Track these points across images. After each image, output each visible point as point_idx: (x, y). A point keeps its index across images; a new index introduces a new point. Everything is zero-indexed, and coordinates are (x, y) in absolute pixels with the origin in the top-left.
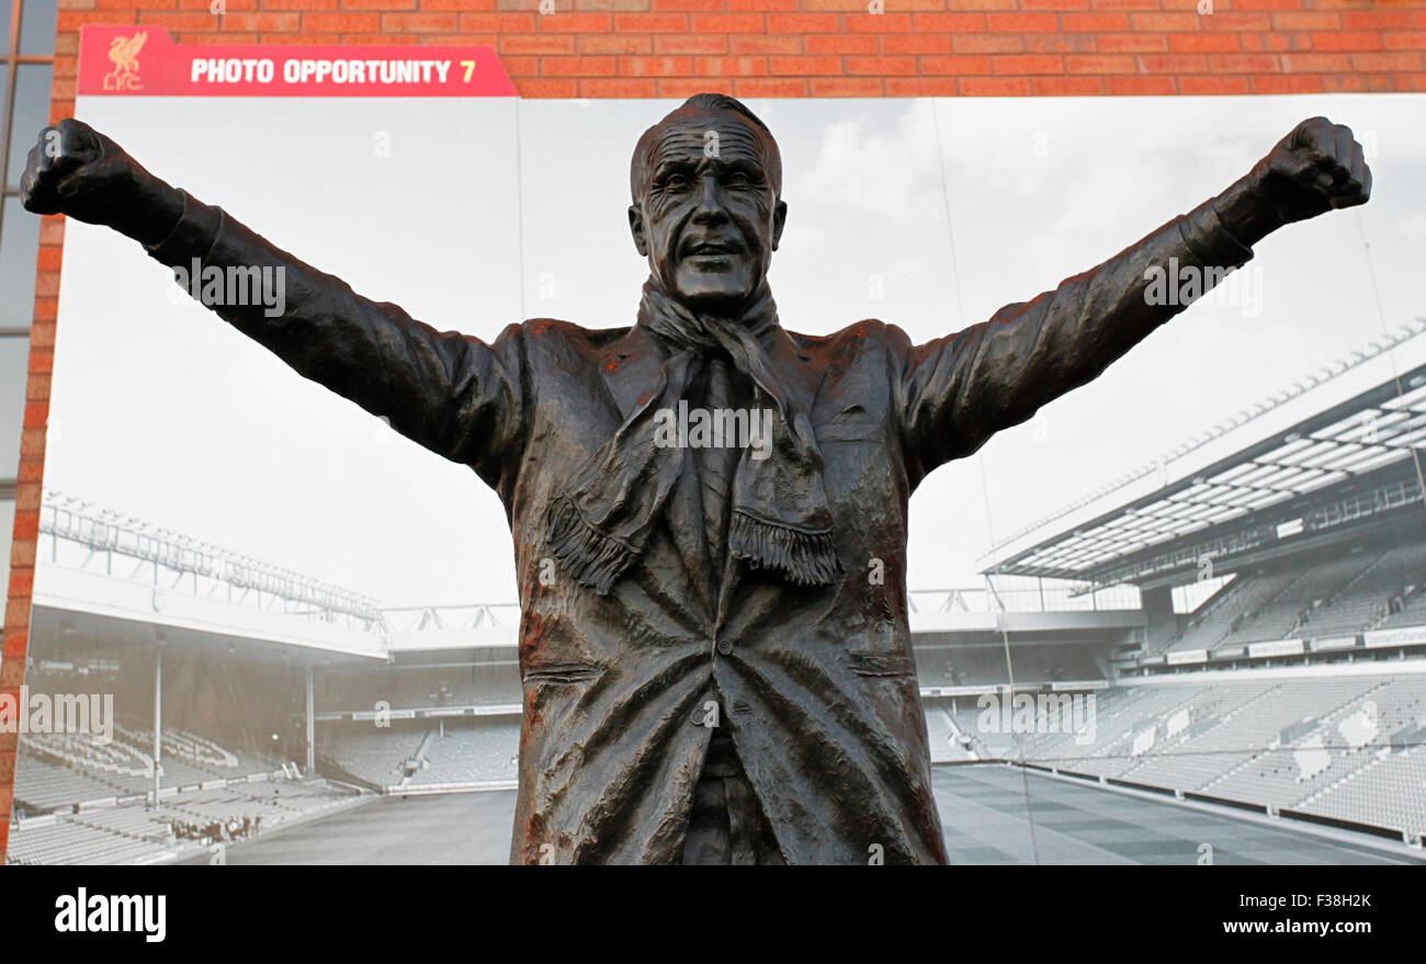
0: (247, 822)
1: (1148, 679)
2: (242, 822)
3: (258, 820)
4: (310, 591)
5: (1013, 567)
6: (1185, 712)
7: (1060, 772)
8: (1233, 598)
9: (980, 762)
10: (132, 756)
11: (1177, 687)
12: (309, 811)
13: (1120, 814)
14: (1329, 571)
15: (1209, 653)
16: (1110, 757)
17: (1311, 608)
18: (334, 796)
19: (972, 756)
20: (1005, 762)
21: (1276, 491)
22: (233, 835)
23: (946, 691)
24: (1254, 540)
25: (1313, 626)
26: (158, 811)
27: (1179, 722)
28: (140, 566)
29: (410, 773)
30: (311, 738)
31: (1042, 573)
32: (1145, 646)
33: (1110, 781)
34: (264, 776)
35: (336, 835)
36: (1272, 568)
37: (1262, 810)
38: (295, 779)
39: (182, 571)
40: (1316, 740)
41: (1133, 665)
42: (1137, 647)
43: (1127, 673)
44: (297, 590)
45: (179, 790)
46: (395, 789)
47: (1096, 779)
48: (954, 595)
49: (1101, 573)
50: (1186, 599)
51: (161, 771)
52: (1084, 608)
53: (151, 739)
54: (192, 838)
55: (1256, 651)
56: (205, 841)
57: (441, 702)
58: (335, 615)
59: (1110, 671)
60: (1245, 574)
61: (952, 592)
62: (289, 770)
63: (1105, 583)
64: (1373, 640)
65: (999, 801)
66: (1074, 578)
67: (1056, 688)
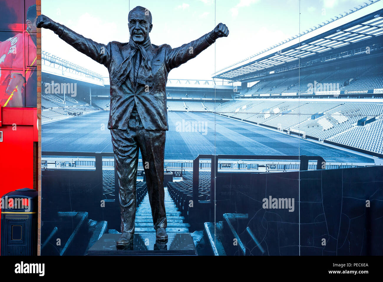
0: (80, 113)
1: (240, 99)
2: (79, 113)
3: (82, 113)
4: (90, 73)
5: (219, 77)
6: (246, 105)
7: (221, 115)
8: (259, 85)
9: (208, 112)
10: (61, 100)
11: (245, 101)
12: (91, 112)
14: (278, 81)
15: (252, 95)
16: (231, 113)
17: (273, 88)
18: (95, 110)
19: (206, 111)
20: (212, 112)
21: (271, 65)
22: (78, 115)
23: (203, 99)
24: (265, 74)
25: (273, 91)
26: (65, 110)
27: (244, 107)
28: (60, 66)
29: (108, 107)
30: (91, 99)
31: (224, 78)
32: (241, 93)
33: (230, 117)
34: (83, 105)
35: (95, 116)
36: (267, 80)
37: (256, 123)
38: (88, 106)
39: (67, 68)
41: (238, 96)
42: (239, 93)
43: (236, 98)
44: (87, 73)
45: (69, 107)
46: (105, 109)
47: (228, 116)
48: (207, 82)
50: (250, 85)
51: (65, 103)
52: (230, 85)
53: (64, 98)
54: (71, 115)
55: (261, 95)
56: (73, 115)
58: (94, 78)
59: (233, 97)
60: (262, 81)
61: (206, 81)
62: (87, 105)
63: (235, 81)
64: (283, 94)
65: (210, 119)
66: (230, 80)
67: (223, 99)
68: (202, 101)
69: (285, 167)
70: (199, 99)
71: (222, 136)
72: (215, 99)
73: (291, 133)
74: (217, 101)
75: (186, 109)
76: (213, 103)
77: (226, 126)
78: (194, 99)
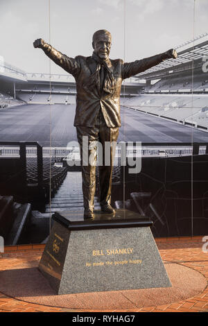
1: (145, 95)
3: (7, 105)
7: (129, 108)
8: (160, 83)
11: (149, 96)
15: (155, 91)
16: (137, 106)
17: (172, 85)
18: (19, 103)
21: (170, 65)
24: (165, 73)
25: (171, 88)
27: (149, 101)
29: (31, 100)
30: (15, 93)
33: (137, 110)
36: (167, 78)
37: (158, 116)
40: (168, 106)
41: (143, 92)
46: (29, 103)
50: (153, 82)
52: (137, 83)
55: (162, 91)
57: (35, 89)
59: (139, 93)
60: (163, 79)
62: (12, 98)
63: (141, 79)
64: (180, 91)
66: (136, 78)
67: (131, 95)
69: (181, 152)
71: (130, 126)
72: (124, 94)
73: (186, 123)
74: (126, 96)
77: (134, 118)
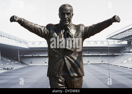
0: (12, 68)
1: (127, 54)
4: (18, 39)
5: (110, 38)
12: (19, 67)
13: (121, 70)
18: (22, 65)
19: (103, 63)
20: (107, 64)
22: (10, 69)
23: (100, 54)
27: (130, 59)
29: (31, 63)
30: (19, 58)
31: (114, 39)
33: (120, 66)
34: (13, 63)
35: (22, 70)
39: (2, 36)
42: (126, 49)
43: (124, 53)
44: (16, 39)
47: (118, 66)
48: (102, 42)
49: (123, 39)
51: (1, 62)
54: (5, 70)
56: (7, 70)
57: (35, 54)
58: (21, 43)
62: (17, 62)
63: (123, 41)
65: (106, 69)
66: (119, 40)
67: (114, 54)
68: (99, 56)
70: (97, 54)
71: (115, 80)
72: (109, 54)
74: (110, 56)
75: (88, 62)
76: (107, 57)
77: (118, 73)
78: (94, 55)
